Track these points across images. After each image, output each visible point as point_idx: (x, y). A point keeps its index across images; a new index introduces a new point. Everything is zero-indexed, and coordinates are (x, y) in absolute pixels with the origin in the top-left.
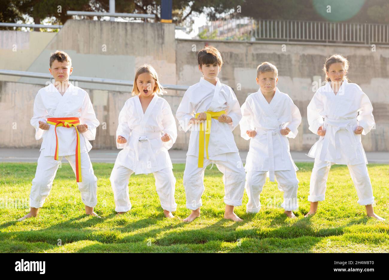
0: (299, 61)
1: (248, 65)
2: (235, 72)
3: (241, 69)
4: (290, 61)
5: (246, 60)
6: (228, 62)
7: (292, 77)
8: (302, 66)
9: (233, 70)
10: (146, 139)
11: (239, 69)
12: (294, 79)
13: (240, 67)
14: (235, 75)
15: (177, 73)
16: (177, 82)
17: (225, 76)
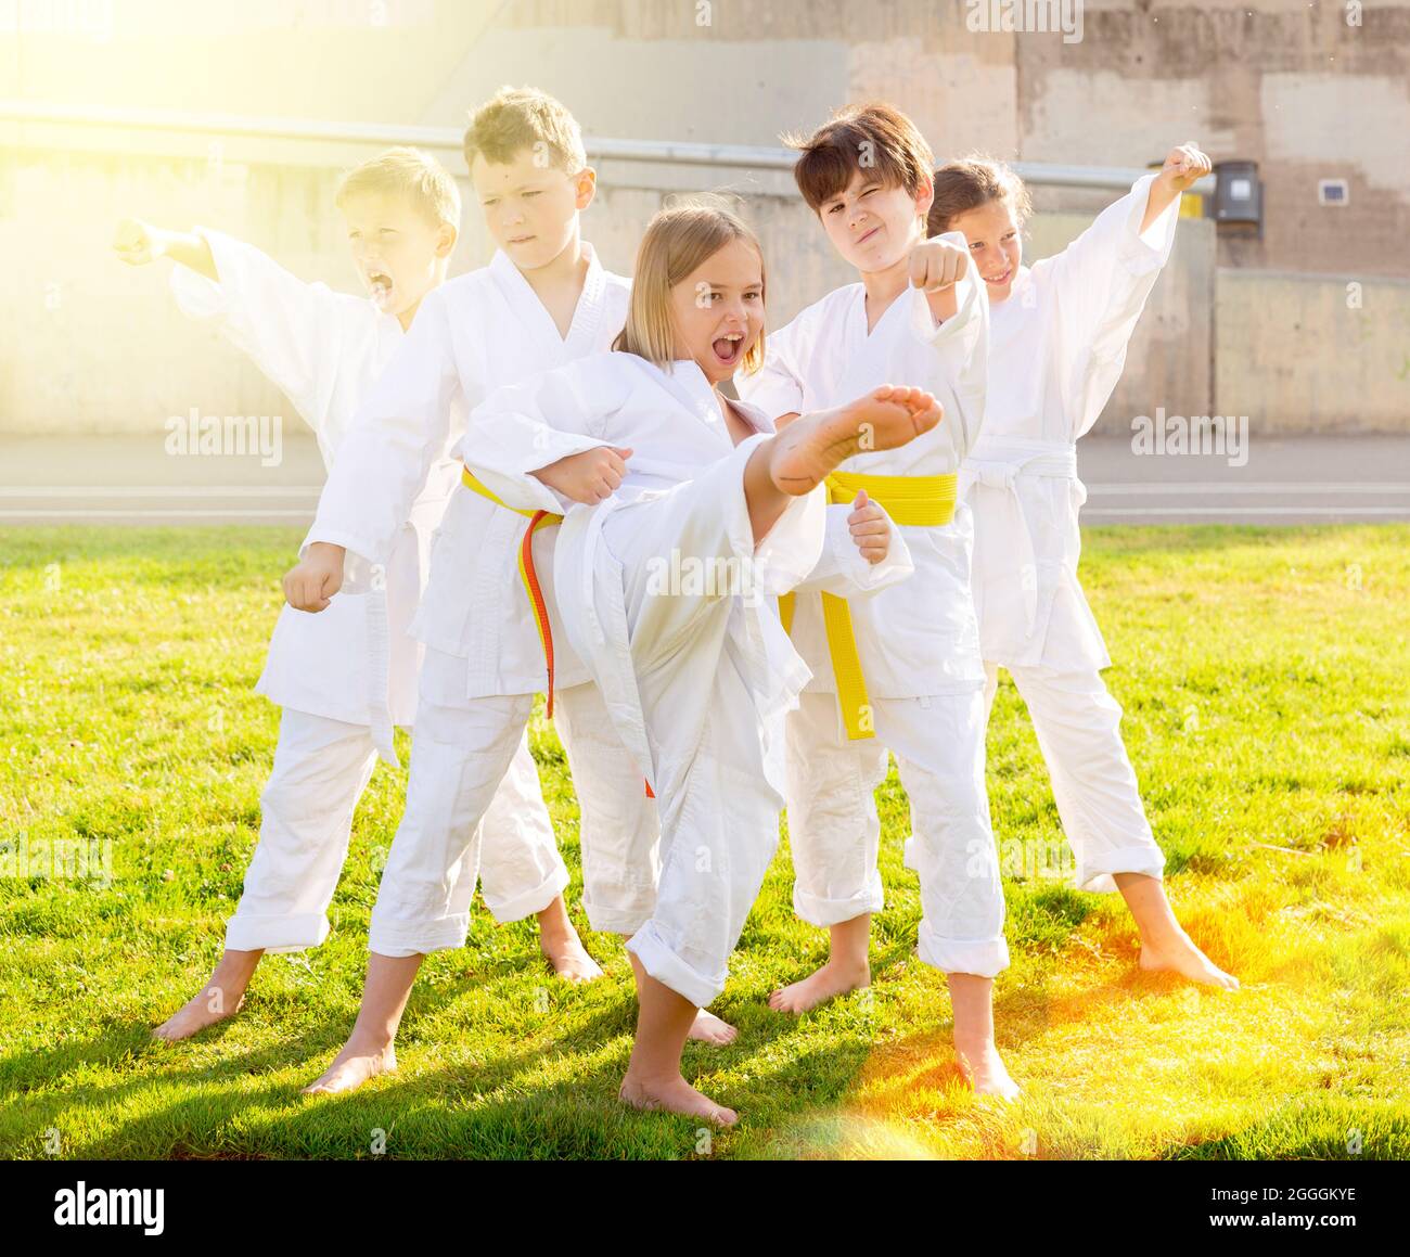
2: (1265, 93)
9: (1257, 86)
11: (1281, 78)
14: (1265, 104)
15: (1019, 107)
16: (1019, 144)
17: (1221, 113)
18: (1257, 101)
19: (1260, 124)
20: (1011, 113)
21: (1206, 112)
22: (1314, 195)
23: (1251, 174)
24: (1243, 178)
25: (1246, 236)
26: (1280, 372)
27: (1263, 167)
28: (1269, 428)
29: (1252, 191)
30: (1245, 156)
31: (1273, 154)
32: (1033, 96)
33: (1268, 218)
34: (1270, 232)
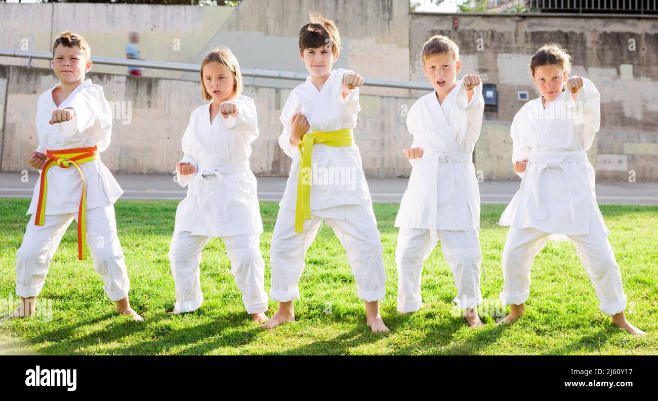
0: (597, 43)
1: (519, 50)
2: (499, 60)
3: (508, 55)
4: (583, 42)
5: (516, 41)
6: (488, 45)
7: (586, 67)
8: (603, 50)
9: (496, 58)
10: (215, 172)
11: (504, 55)
12: (590, 69)
13: (506, 52)
14: (498, 65)
15: (410, 63)
16: (410, 76)
17: (483, 67)
18: (496, 63)
19: (497, 71)
20: (407, 66)
21: (477, 67)
22: (516, 97)
23: (494, 89)
24: (491, 90)
25: (492, 111)
26: (498, 157)
27: (498, 87)
28: (494, 178)
29: (494, 94)
30: (491, 82)
31: (502, 82)
32: (415, 60)
33: (500, 104)
34: (500, 110)
